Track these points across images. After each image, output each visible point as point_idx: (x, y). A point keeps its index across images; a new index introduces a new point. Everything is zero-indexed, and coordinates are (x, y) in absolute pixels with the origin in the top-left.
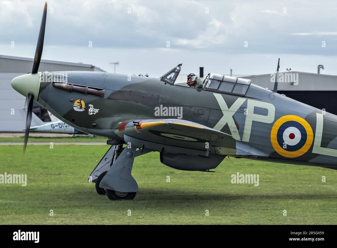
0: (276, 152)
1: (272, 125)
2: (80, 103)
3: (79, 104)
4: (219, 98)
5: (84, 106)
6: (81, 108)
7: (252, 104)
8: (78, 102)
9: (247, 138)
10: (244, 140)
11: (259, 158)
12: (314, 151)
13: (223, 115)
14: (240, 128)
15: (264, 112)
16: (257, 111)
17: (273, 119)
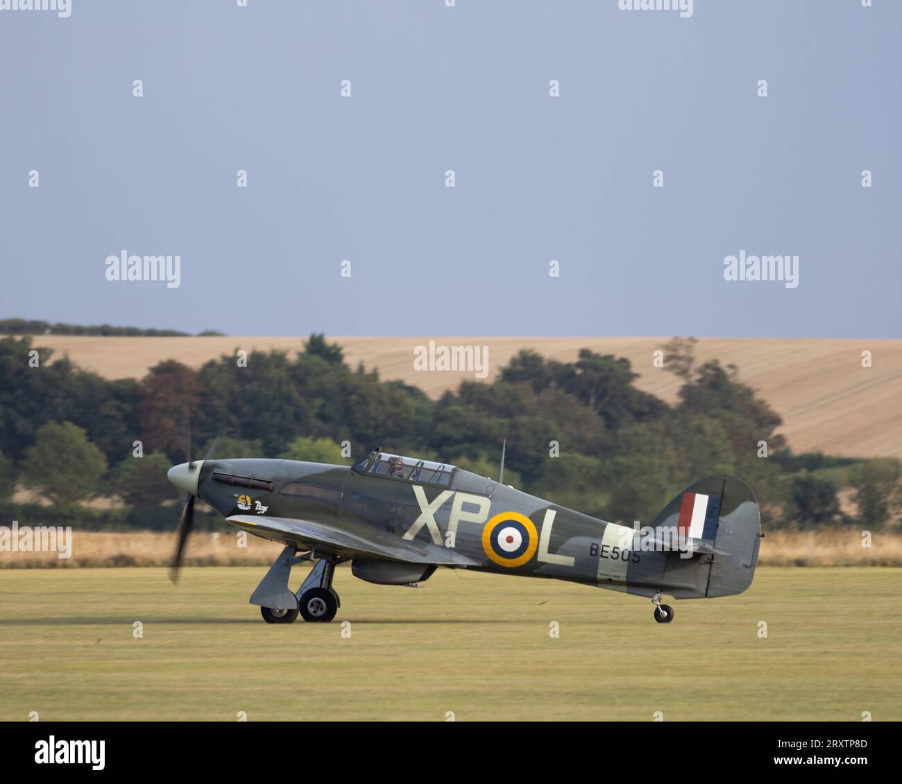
0: (490, 560)
1: (483, 525)
2: (245, 499)
3: (244, 501)
4: (419, 491)
5: (249, 504)
6: (246, 505)
7: (461, 498)
8: (243, 499)
9: (451, 542)
10: (448, 545)
11: (469, 568)
12: (540, 559)
13: (421, 513)
14: (443, 530)
15: (475, 509)
16: (467, 507)
17: (486, 519)
